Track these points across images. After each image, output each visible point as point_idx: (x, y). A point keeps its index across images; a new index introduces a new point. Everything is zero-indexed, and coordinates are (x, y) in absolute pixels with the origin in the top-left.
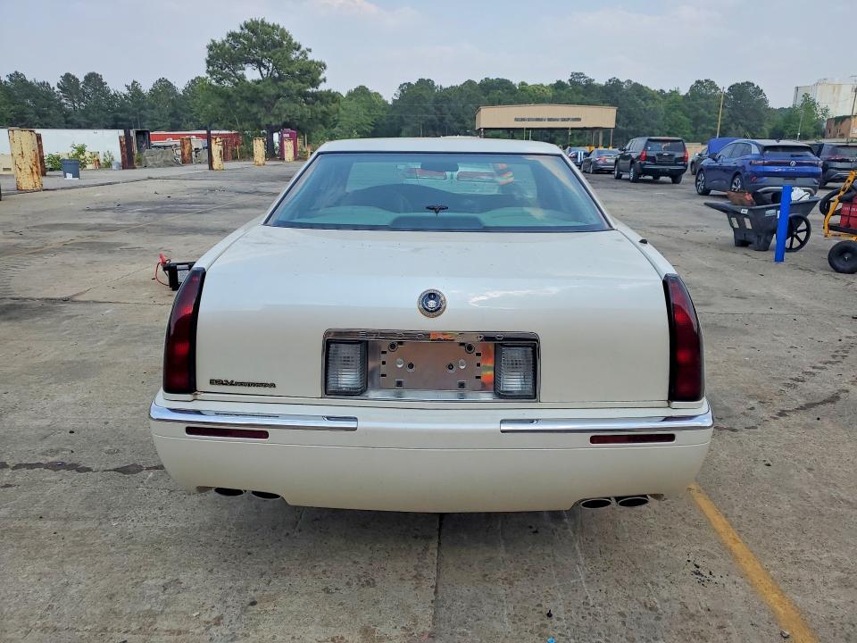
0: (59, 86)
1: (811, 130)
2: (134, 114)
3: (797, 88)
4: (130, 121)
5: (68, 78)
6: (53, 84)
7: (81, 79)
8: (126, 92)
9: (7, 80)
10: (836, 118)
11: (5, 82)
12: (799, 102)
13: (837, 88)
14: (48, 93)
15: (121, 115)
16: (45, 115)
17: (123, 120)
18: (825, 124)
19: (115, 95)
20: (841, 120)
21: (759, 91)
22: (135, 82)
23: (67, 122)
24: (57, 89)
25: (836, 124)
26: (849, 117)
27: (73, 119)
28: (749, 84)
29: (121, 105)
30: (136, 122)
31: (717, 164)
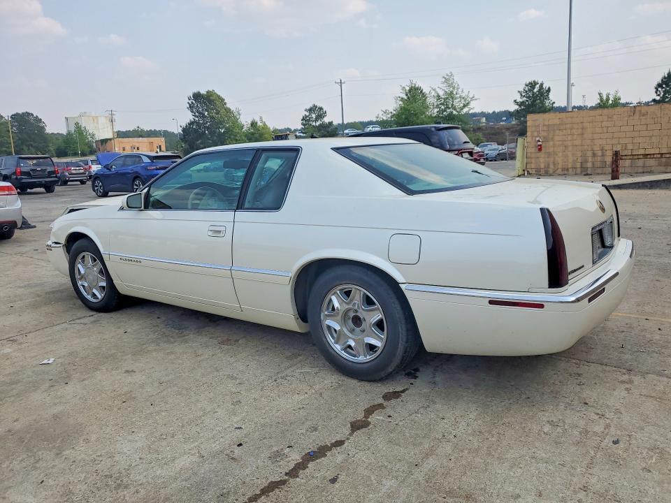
1: (87, 149)
3: (67, 119)
10: (101, 140)
12: (72, 129)
13: (95, 119)
18: (94, 145)
20: (104, 141)
21: (38, 120)
25: (102, 144)
26: (110, 139)
28: (28, 114)
31: (111, 173)
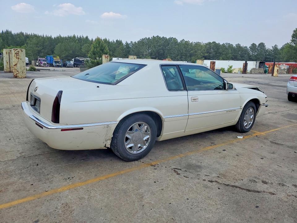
0: (250, 48)
2: (273, 56)
4: (271, 59)
5: (253, 45)
6: (248, 47)
7: (257, 45)
8: (272, 48)
9: (235, 46)
11: (234, 47)
14: (246, 50)
15: (268, 57)
16: (243, 57)
17: (268, 58)
19: (268, 50)
22: (276, 45)
23: (249, 59)
24: (249, 48)
27: (251, 58)
29: (269, 53)
30: (273, 59)
